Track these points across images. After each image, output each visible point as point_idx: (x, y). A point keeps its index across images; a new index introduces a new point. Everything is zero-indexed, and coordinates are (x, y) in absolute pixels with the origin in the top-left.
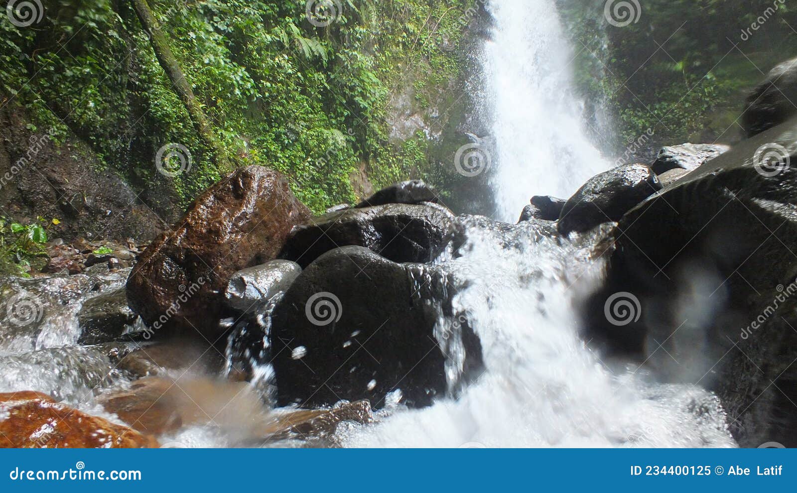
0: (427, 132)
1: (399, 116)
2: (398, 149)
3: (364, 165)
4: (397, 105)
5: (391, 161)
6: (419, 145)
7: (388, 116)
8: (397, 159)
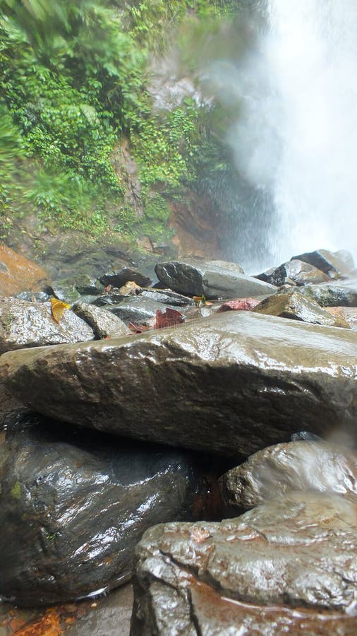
0: (197, 98)
1: (164, 82)
2: (163, 121)
3: (126, 143)
4: (160, 71)
5: (155, 135)
6: (188, 115)
7: (149, 84)
8: (163, 132)
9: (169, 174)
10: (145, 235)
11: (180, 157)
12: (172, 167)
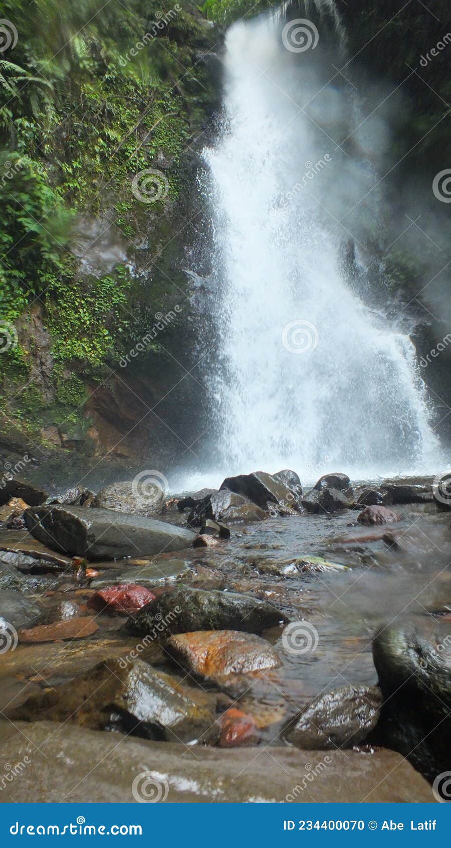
0: (131, 268)
1: (93, 246)
2: (90, 288)
3: (39, 309)
4: (88, 233)
5: (77, 304)
6: (118, 285)
7: (74, 245)
8: (87, 302)
9: (90, 351)
10: (54, 424)
11: (106, 332)
12: (95, 343)
